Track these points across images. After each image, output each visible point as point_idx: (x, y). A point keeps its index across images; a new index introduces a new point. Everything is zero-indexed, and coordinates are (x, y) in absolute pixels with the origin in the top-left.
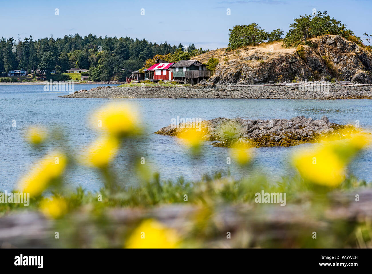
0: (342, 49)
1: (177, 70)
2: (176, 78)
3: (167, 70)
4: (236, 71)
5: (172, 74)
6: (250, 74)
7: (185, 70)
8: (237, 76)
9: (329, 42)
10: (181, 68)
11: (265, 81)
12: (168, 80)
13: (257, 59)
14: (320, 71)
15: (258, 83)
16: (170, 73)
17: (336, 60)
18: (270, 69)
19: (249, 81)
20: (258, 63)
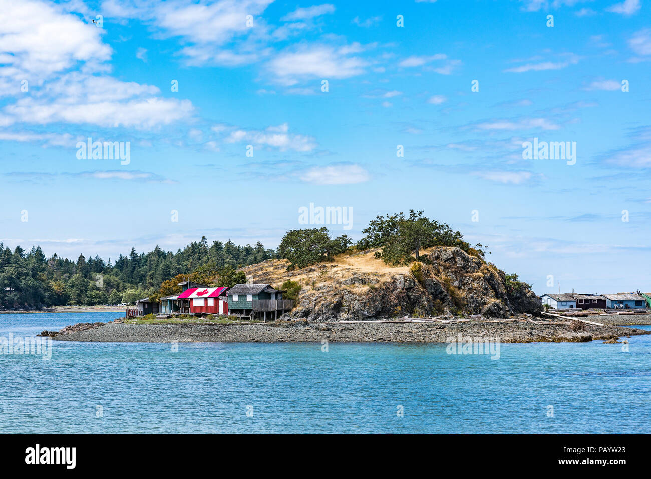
0: (464, 267)
1: (236, 298)
2: (233, 311)
3: (216, 299)
4: (336, 300)
5: (226, 305)
6: (356, 305)
7: (250, 299)
8: (337, 308)
9: (444, 257)
10: (242, 296)
11: (377, 315)
12: (218, 313)
13: (363, 282)
14: (443, 300)
15: (369, 318)
16: (221, 303)
17: (456, 283)
18: (383, 297)
19: (356, 315)
20: (365, 288)
